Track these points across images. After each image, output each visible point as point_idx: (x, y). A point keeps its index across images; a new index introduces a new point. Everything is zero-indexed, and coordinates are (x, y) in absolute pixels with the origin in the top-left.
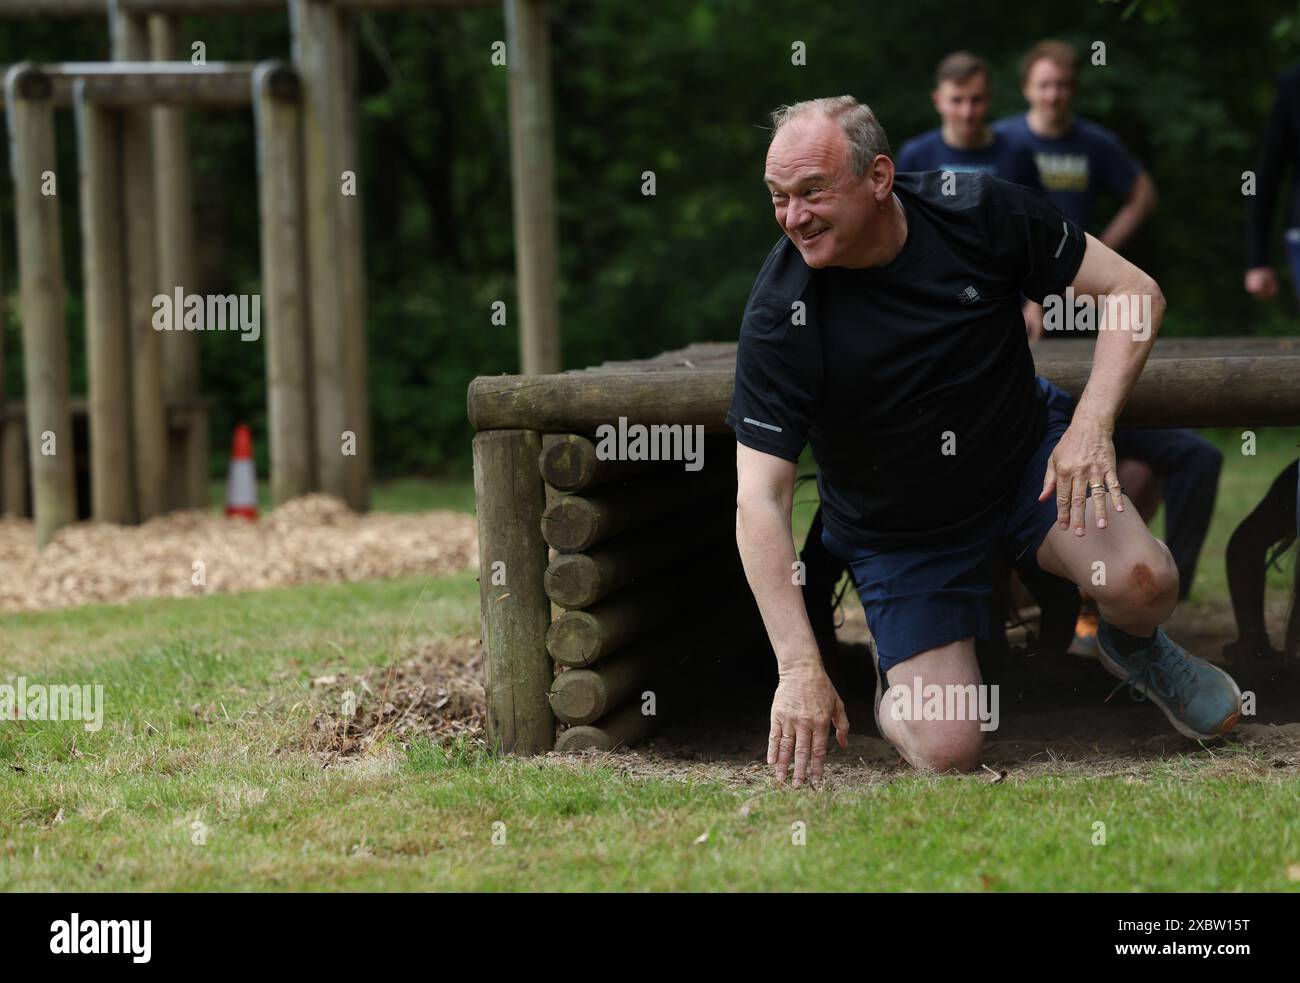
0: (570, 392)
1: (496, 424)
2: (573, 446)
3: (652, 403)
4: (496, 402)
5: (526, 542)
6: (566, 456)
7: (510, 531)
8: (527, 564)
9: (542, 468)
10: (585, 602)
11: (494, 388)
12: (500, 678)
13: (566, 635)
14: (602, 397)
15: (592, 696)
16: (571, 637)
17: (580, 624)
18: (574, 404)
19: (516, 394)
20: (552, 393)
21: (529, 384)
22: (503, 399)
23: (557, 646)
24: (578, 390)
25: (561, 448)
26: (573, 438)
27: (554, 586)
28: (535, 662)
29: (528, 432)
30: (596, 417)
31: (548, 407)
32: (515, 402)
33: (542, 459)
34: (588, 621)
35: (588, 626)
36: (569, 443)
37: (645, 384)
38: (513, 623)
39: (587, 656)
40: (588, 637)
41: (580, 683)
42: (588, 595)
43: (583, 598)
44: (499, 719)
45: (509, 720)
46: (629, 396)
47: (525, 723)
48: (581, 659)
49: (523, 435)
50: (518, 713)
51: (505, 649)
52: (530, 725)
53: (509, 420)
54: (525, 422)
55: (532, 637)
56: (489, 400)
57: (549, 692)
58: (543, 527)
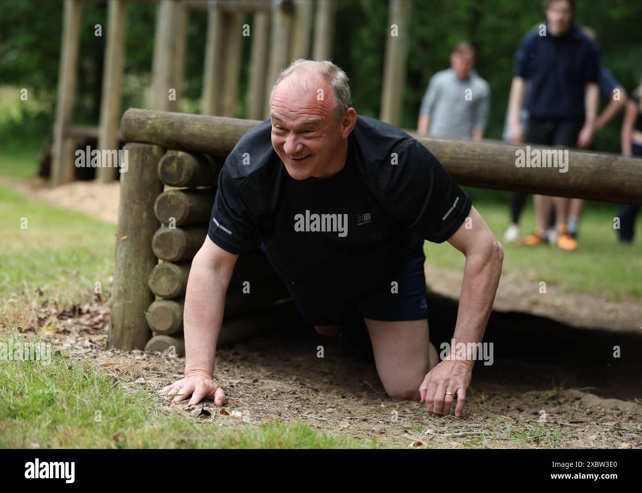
0: (182, 124)
1: (138, 139)
2: (179, 159)
3: (231, 137)
4: (137, 125)
5: (144, 215)
6: (175, 164)
7: (135, 207)
8: (144, 230)
9: (159, 170)
10: (175, 258)
11: (137, 116)
12: (118, 298)
13: (160, 278)
14: (201, 130)
15: (171, 318)
16: (163, 279)
17: (169, 272)
18: (184, 132)
19: (150, 122)
20: (172, 124)
21: (159, 116)
22: (141, 124)
23: (154, 283)
24: (188, 124)
25: (172, 159)
26: (180, 154)
27: (157, 245)
28: (140, 291)
29: (155, 147)
30: (196, 142)
31: (168, 132)
32: (148, 127)
33: (160, 164)
34: (175, 271)
35: (174, 273)
36: (177, 157)
37: (229, 125)
38: (130, 265)
39: (172, 292)
40: (173, 280)
41: (165, 308)
42: (177, 254)
43: (173, 256)
44: (114, 324)
45: (119, 325)
46: (219, 132)
47: (129, 328)
48: (167, 294)
49: (151, 149)
50: (126, 322)
51: (123, 281)
52: (132, 330)
53: (144, 137)
54: (154, 140)
55: (140, 276)
56: (133, 124)
57: (147, 311)
58: (155, 207)
